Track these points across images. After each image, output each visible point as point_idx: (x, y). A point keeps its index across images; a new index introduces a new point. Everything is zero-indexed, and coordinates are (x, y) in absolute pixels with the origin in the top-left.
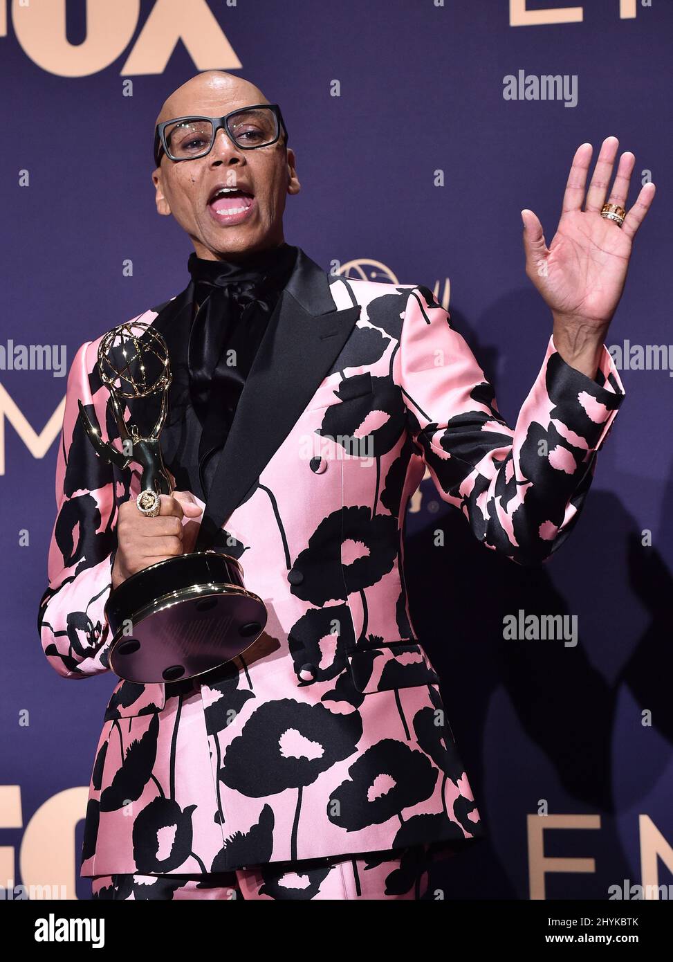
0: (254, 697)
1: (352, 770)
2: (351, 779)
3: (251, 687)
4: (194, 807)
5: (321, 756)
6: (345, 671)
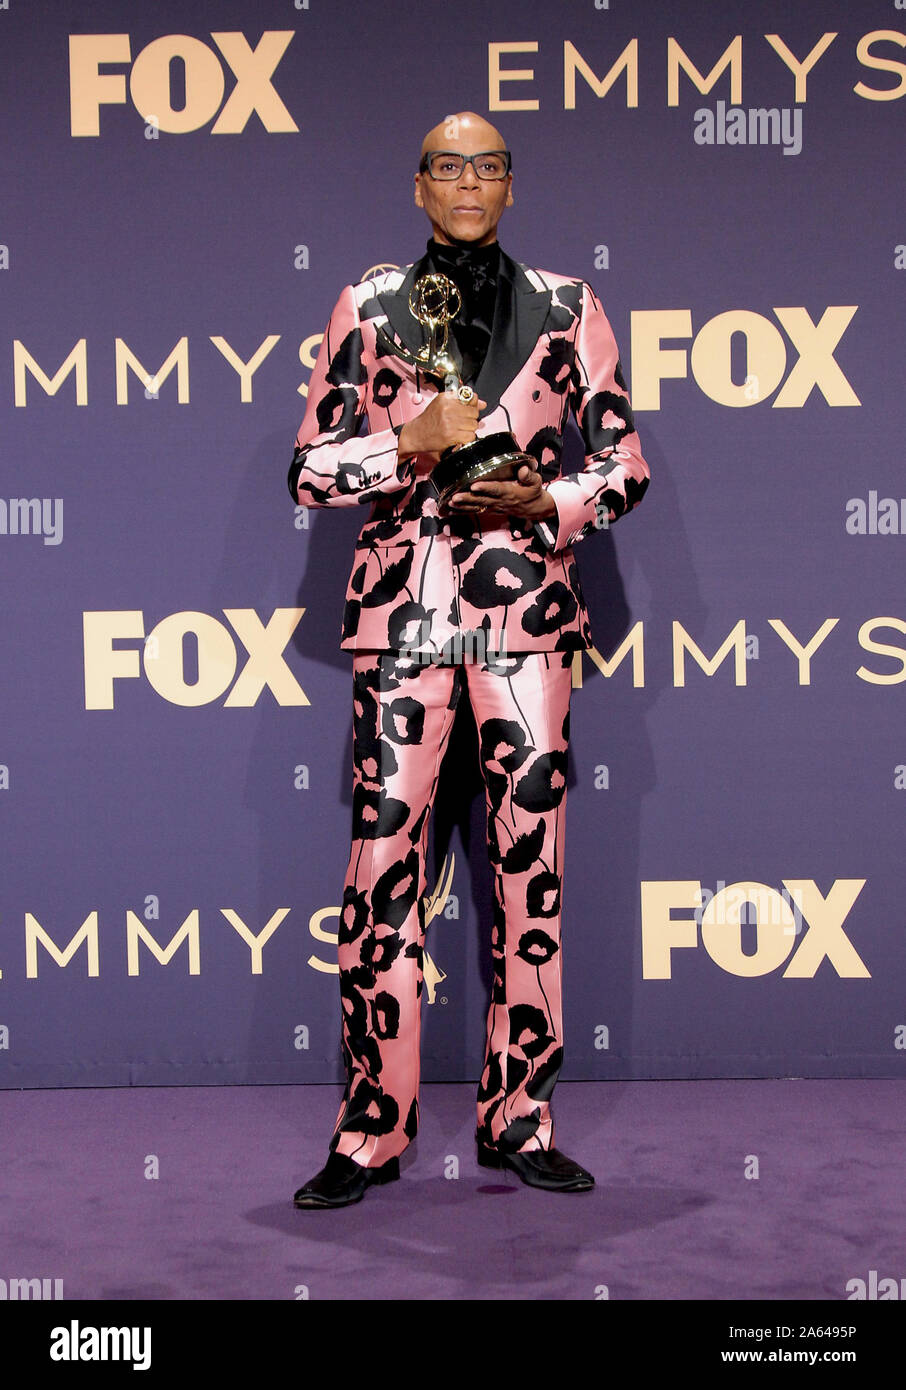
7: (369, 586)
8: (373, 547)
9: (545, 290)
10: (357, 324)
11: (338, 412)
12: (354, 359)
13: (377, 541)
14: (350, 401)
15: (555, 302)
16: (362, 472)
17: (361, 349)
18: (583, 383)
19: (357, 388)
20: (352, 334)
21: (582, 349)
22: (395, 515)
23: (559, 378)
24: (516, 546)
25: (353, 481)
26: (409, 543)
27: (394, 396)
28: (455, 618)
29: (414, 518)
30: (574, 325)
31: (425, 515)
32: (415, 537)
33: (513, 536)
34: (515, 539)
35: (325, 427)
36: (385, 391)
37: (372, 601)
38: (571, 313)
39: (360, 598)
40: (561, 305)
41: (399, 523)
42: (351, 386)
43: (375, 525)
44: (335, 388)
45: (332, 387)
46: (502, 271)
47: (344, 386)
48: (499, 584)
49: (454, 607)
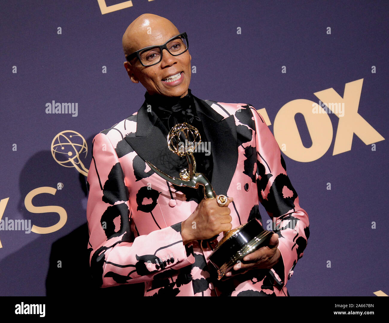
9: (228, 116)
10: (117, 160)
11: (117, 221)
12: (120, 183)
14: (124, 212)
15: (238, 123)
16: (156, 260)
17: (123, 177)
18: (267, 172)
19: (127, 203)
20: (114, 168)
22: (171, 282)
24: (256, 287)
25: (151, 266)
27: (154, 204)
31: (194, 279)
33: (252, 281)
34: (254, 283)
35: (110, 233)
36: (147, 201)
38: (249, 128)
41: (175, 287)
42: (122, 202)
44: (112, 205)
45: (108, 205)
46: (198, 109)
47: (118, 203)
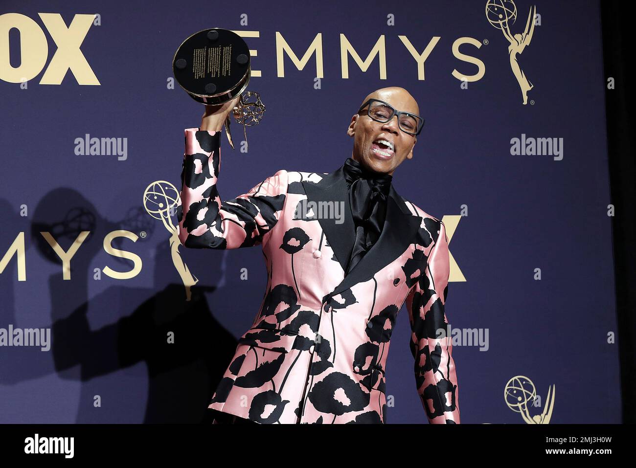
0: (333, 367)
1: (357, 417)
2: (355, 421)
3: (333, 362)
4: (288, 402)
5: (348, 406)
6: (369, 375)
7: (244, 371)
8: (253, 346)
13: (258, 341)
21: (432, 263)
23: (412, 276)
26: (283, 351)
28: (299, 412)
29: (291, 334)
30: (431, 245)
32: (289, 348)
37: (244, 382)
39: (235, 378)
40: (426, 229)
41: (279, 334)
43: (259, 331)
48: (335, 398)
49: (302, 404)
